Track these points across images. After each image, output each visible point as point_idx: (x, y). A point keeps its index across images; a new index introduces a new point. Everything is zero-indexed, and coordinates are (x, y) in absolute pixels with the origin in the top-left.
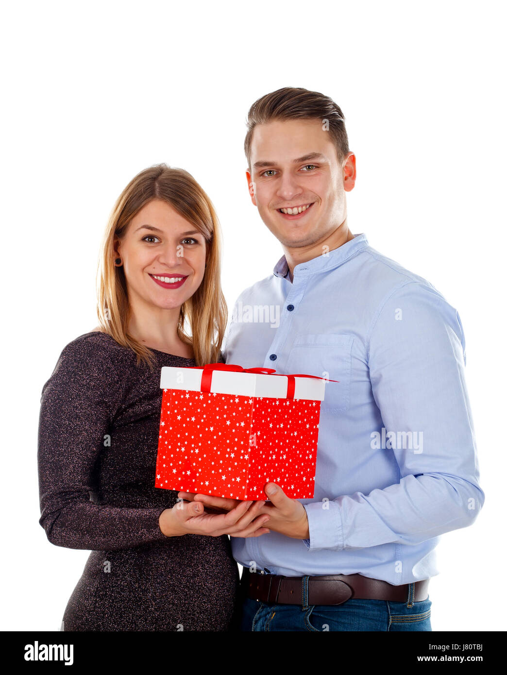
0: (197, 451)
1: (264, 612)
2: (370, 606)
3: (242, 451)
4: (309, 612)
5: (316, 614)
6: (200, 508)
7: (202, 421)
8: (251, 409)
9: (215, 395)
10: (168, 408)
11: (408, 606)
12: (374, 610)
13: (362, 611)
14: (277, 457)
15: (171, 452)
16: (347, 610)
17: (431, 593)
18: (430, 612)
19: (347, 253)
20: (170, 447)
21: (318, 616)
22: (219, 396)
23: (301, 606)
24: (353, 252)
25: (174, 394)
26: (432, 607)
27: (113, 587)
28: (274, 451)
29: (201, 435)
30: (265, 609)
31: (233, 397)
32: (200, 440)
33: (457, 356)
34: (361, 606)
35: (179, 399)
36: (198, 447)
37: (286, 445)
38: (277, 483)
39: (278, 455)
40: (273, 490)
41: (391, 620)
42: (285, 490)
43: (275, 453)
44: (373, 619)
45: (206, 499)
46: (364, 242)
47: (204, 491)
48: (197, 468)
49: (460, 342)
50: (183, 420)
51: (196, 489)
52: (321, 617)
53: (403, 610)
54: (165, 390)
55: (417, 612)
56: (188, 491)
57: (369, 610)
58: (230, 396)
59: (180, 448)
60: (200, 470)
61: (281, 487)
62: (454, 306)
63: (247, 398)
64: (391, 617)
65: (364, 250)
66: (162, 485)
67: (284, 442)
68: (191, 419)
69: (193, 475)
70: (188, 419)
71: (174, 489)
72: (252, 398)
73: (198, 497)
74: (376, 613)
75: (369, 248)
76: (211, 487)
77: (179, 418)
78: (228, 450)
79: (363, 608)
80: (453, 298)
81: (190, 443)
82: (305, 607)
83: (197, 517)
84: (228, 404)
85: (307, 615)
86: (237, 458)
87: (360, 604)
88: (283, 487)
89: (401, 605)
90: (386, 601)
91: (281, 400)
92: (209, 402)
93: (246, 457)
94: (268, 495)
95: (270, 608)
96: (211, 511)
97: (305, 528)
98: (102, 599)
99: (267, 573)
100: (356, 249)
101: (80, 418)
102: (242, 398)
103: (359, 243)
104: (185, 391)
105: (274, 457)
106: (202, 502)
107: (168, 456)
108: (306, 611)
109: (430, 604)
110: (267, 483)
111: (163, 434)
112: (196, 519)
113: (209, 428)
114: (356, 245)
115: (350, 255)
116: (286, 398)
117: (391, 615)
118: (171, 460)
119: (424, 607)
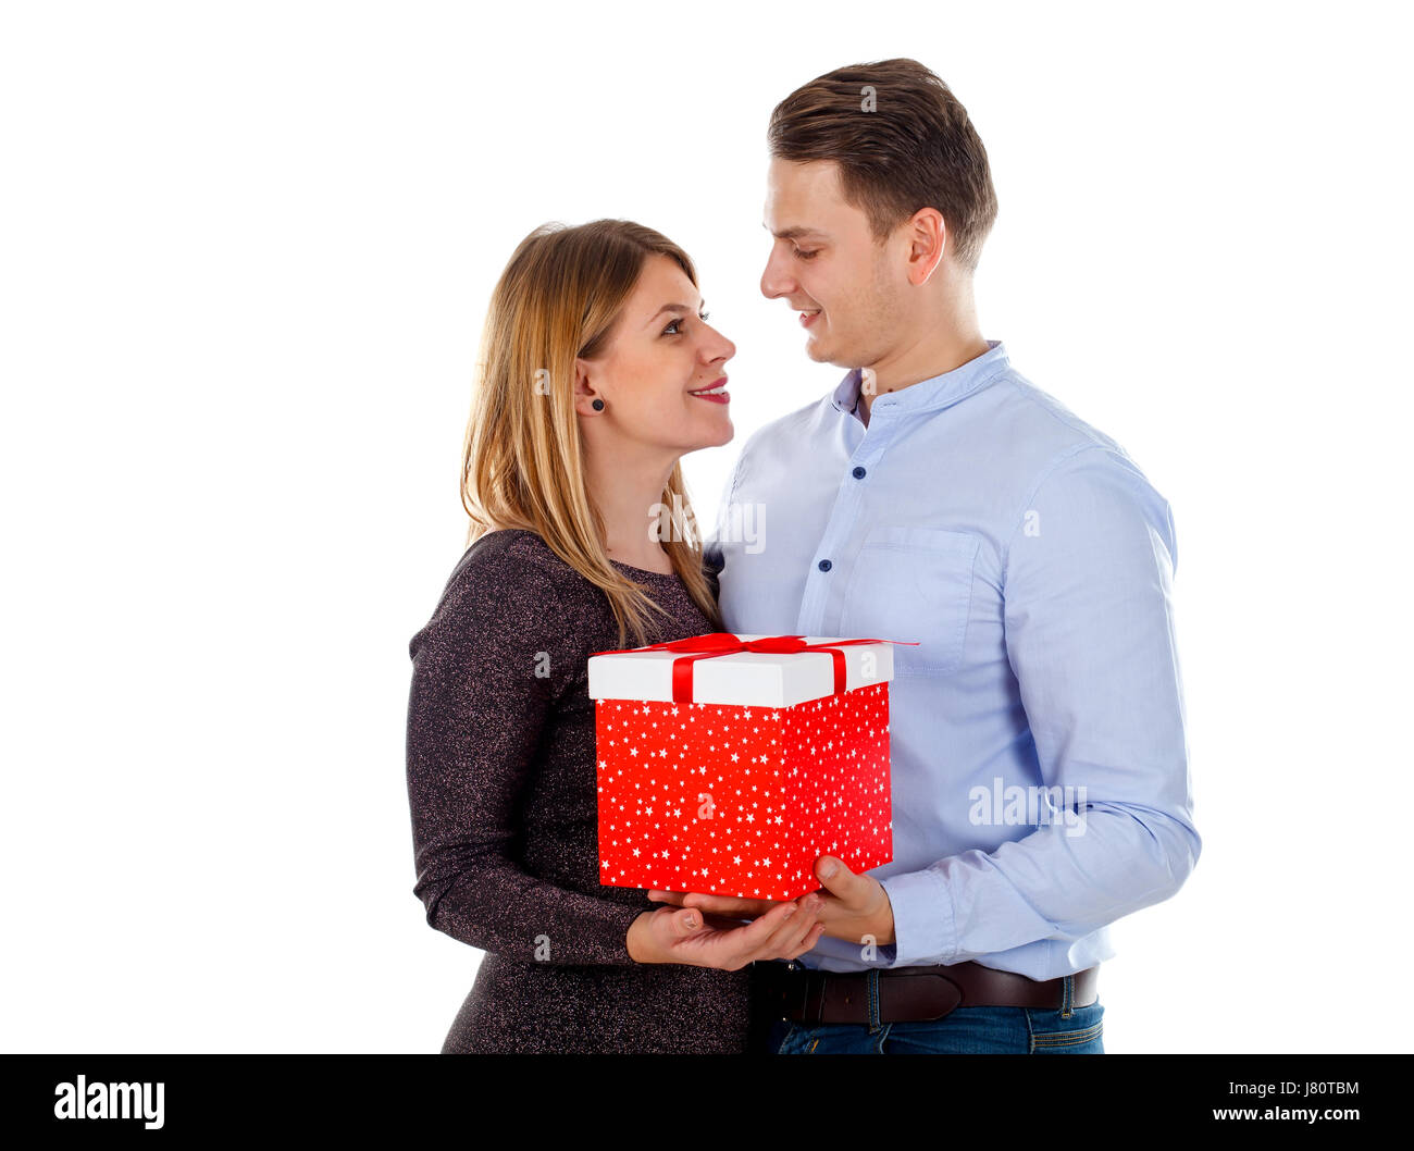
0: (677, 813)
1: (797, 1040)
2: (995, 1019)
3: (769, 810)
4: (883, 1035)
5: (896, 1038)
6: (696, 918)
7: (682, 756)
8: (778, 731)
9: (701, 706)
10: (610, 736)
11: (1064, 1016)
12: (1002, 1026)
13: (980, 1029)
14: (829, 806)
15: (624, 816)
16: (952, 1028)
17: (1102, 992)
18: (1101, 1026)
19: (973, 380)
20: (622, 808)
21: (899, 1042)
22: (711, 708)
23: (867, 1026)
24: (982, 379)
25: (619, 708)
26: (1105, 1017)
27: (547, 1016)
28: (822, 796)
29: (682, 783)
30: (799, 1035)
31: (740, 709)
32: (682, 791)
33: (1164, 585)
34: (979, 1019)
35: (630, 718)
36: (679, 805)
37: (842, 779)
38: (833, 853)
39: (830, 800)
40: (830, 869)
41: (1033, 1043)
42: (847, 861)
43: (824, 799)
44: (1000, 1042)
45: (706, 901)
46: (1004, 360)
47: (700, 886)
48: (681, 845)
49: (1169, 556)
50: (643, 756)
51: (684, 885)
52: (906, 1044)
53: (1055, 1023)
54: (601, 702)
55: (1081, 1025)
56: (668, 888)
57: (993, 1026)
58: (732, 707)
59: (643, 808)
60: (688, 849)
61: (840, 857)
62: (1164, 494)
63: (769, 711)
64: (1033, 1036)
65: (1004, 377)
66: (614, 880)
67: (838, 775)
68: (658, 754)
69: (675, 858)
70: (653, 755)
71: (640, 886)
72: (777, 710)
73: (690, 899)
74: (1006, 1030)
75: (1012, 372)
76: (713, 879)
77: (634, 752)
78: (741, 808)
79: (983, 1022)
80: (1161, 477)
81: (662, 796)
82: (875, 1026)
83: (694, 938)
84: (732, 723)
85: (879, 1042)
86: (760, 823)
87: (977, 1017)
88: (842, 856)
89: (1051, 1014)
90: (1022, 1009)
91: (825, 700)
92: (692, 720)
93: (779, 820)
94: (821, 879)
95: (809, 1032)
96: (719, 923)
97: (887, 926)
98: (524, 1040)
99: (798, 969)
100: (989, 373)
101: (496, 707)
102: (758, 712)
103: (993, 363)
104: (641, 702)
105: (824, 807)
106: (700, 908)
107: (621, 825)
108: (877, 1033)
109: (1101, 1011)
110: (817, 859)
111: (606, 785)
112: (692, 943)
113: (697, 770)
114: (989, 366)
115: (977, 383)
116: (833, 693)
117: (1035, 1033)
118: (628, 832)
119: (1090, 1017)
